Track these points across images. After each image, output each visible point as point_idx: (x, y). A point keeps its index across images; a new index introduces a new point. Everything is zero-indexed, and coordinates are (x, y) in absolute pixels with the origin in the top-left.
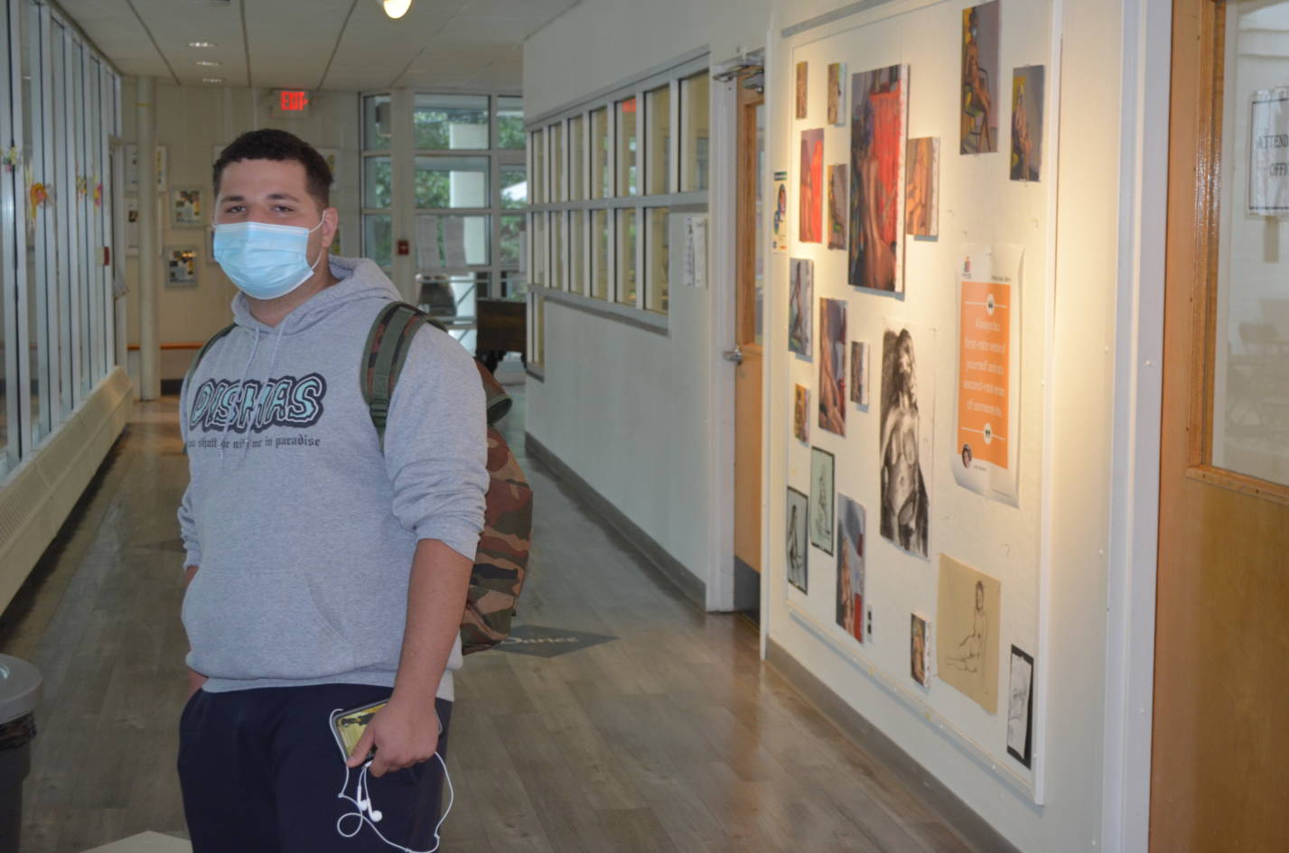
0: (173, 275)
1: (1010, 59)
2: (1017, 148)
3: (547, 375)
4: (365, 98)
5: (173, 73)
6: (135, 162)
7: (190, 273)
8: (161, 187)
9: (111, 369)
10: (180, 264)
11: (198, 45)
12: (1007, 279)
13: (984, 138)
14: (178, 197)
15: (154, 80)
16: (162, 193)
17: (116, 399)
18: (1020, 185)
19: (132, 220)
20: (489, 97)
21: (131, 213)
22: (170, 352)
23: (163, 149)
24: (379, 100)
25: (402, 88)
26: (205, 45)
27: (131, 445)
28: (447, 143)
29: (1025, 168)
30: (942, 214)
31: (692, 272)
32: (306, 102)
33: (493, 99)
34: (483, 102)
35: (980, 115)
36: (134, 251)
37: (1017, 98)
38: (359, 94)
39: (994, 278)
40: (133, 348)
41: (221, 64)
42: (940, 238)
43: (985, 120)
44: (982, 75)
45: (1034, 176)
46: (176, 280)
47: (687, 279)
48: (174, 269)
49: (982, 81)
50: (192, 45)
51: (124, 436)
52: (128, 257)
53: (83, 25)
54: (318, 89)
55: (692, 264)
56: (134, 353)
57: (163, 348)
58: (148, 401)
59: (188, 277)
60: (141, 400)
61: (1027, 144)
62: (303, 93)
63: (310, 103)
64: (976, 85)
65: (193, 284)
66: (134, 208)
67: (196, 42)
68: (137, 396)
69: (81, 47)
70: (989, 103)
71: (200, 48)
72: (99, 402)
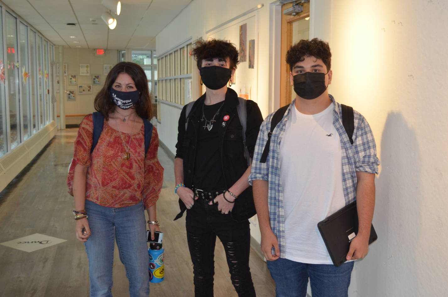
0: (69, 97)
1: (249, 38)
2: (250, 61)
3: (161, 122)
4: (119, 51)
5: (68, 44)
6: (59, 68)
7: (74, 97)
8: (66, 74)
9: (51, 121)
10: (71, 94)
11: (72, 37)
12: (248, 93)
13: (244, 58)
14: (70, 77)
15: (63, 46)
16: (66, 76)
17: (52, 129)
18: (251, 69)
19: (58, 83)
20: (151, 51)
21: (58, 81)
22: (68, 117)
23: (66, 65)
24: (123, 52)
25: (128, 49)
26: (74, 37)
27: (57, 141)
28: (144, 63)
29: (251, 66)
30: (236, 77)
31: (189, 94)
32: (104, 52)
33: (152, 51)
34: (150, 52)
35: (243, 52)
36: (58, 91)
37: (250, 48)
38: (118, 50)
39: (246, 93)
40: (58, 116)
41: (80, 42)
42: (236, 84)
43: (244, 54)
44: (243, 42)
45: (253, 67)
46: (70, 99)
47: (188, 96)
48: (69, 96)
49: (243, 44)
50: (70, 37)
51: (54, 138)
52: (56, 93)
53: (41, 32)
54: (107, 49)
55: (189, 92)
56: (59, 118)
57: (66, 116)
58: (63, 130)
59: (73, 98)
60: (61, 130)
61: (252, 59)
62: (103, 50)
63: (105, 52)
64: (242, 45)
65: (74, 100)
66: (58, 80)
67: (71, 36)
68: (59, 128)
69: (42, 38)
70: (245, 49)
71: (73, 38)
72: (46, 130)
